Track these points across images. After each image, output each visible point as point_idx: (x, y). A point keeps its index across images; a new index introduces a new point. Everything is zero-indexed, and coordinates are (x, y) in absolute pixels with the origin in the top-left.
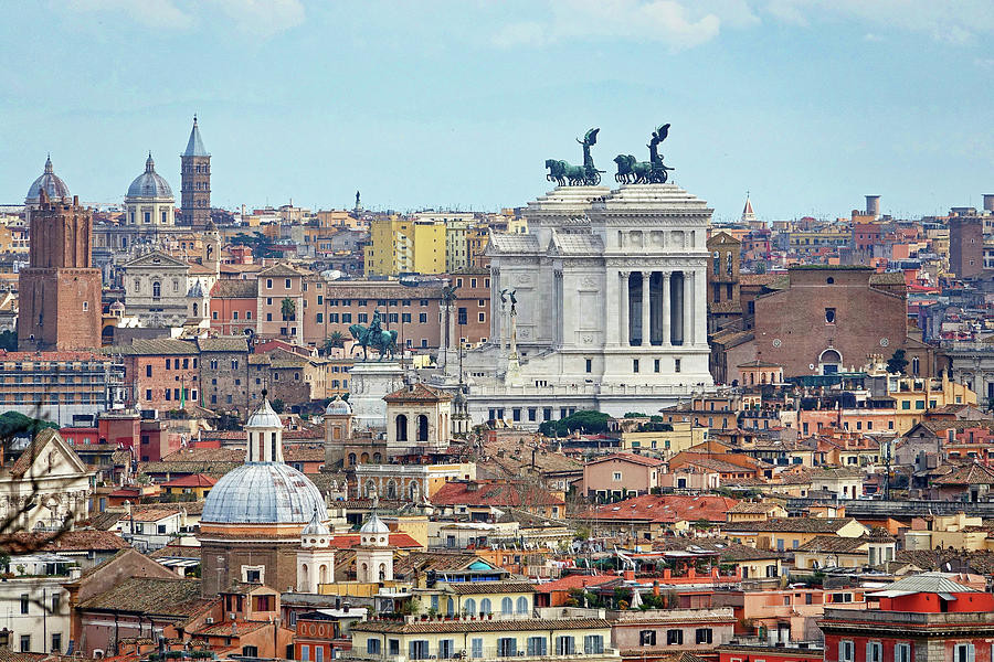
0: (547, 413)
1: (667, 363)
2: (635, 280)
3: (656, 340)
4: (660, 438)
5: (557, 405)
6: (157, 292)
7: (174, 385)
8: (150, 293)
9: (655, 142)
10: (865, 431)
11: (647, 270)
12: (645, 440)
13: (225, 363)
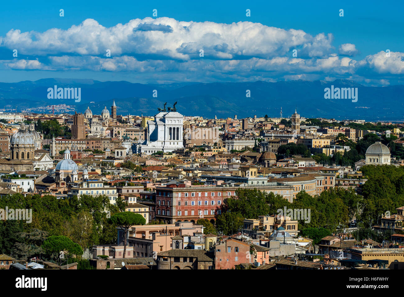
0: (155, 151)
1: (176, 143)
2: (170, 128)
3: (174, 139)
4: (170, 156)
5: (156, 150)
6: (97, 129)
7: (97, 146)
8: (96, 130)
9: (174, 105)
10: (207, 155)
11: (172, 127)
12: (168, 156)
13: (106, 141)
